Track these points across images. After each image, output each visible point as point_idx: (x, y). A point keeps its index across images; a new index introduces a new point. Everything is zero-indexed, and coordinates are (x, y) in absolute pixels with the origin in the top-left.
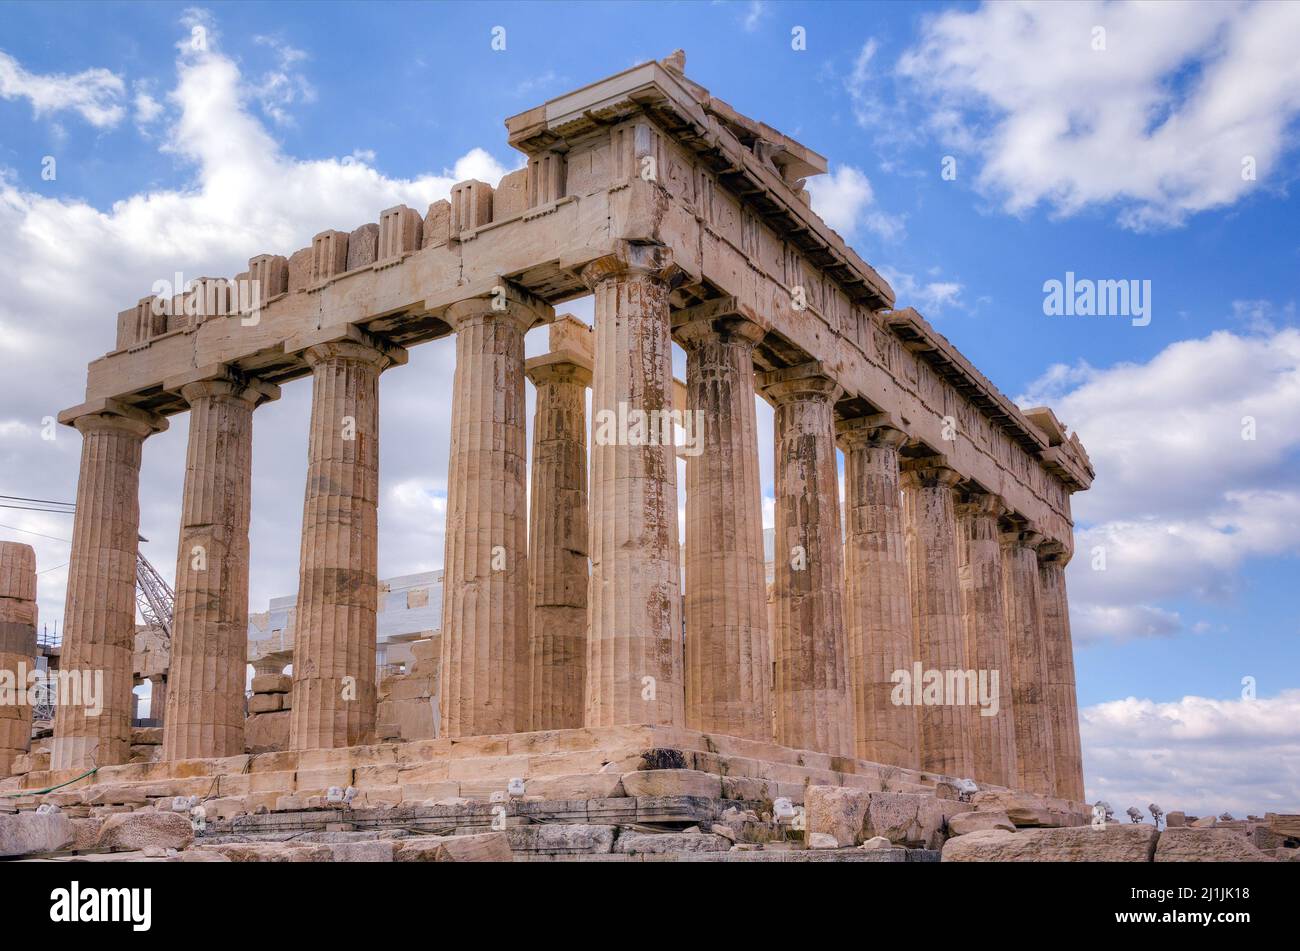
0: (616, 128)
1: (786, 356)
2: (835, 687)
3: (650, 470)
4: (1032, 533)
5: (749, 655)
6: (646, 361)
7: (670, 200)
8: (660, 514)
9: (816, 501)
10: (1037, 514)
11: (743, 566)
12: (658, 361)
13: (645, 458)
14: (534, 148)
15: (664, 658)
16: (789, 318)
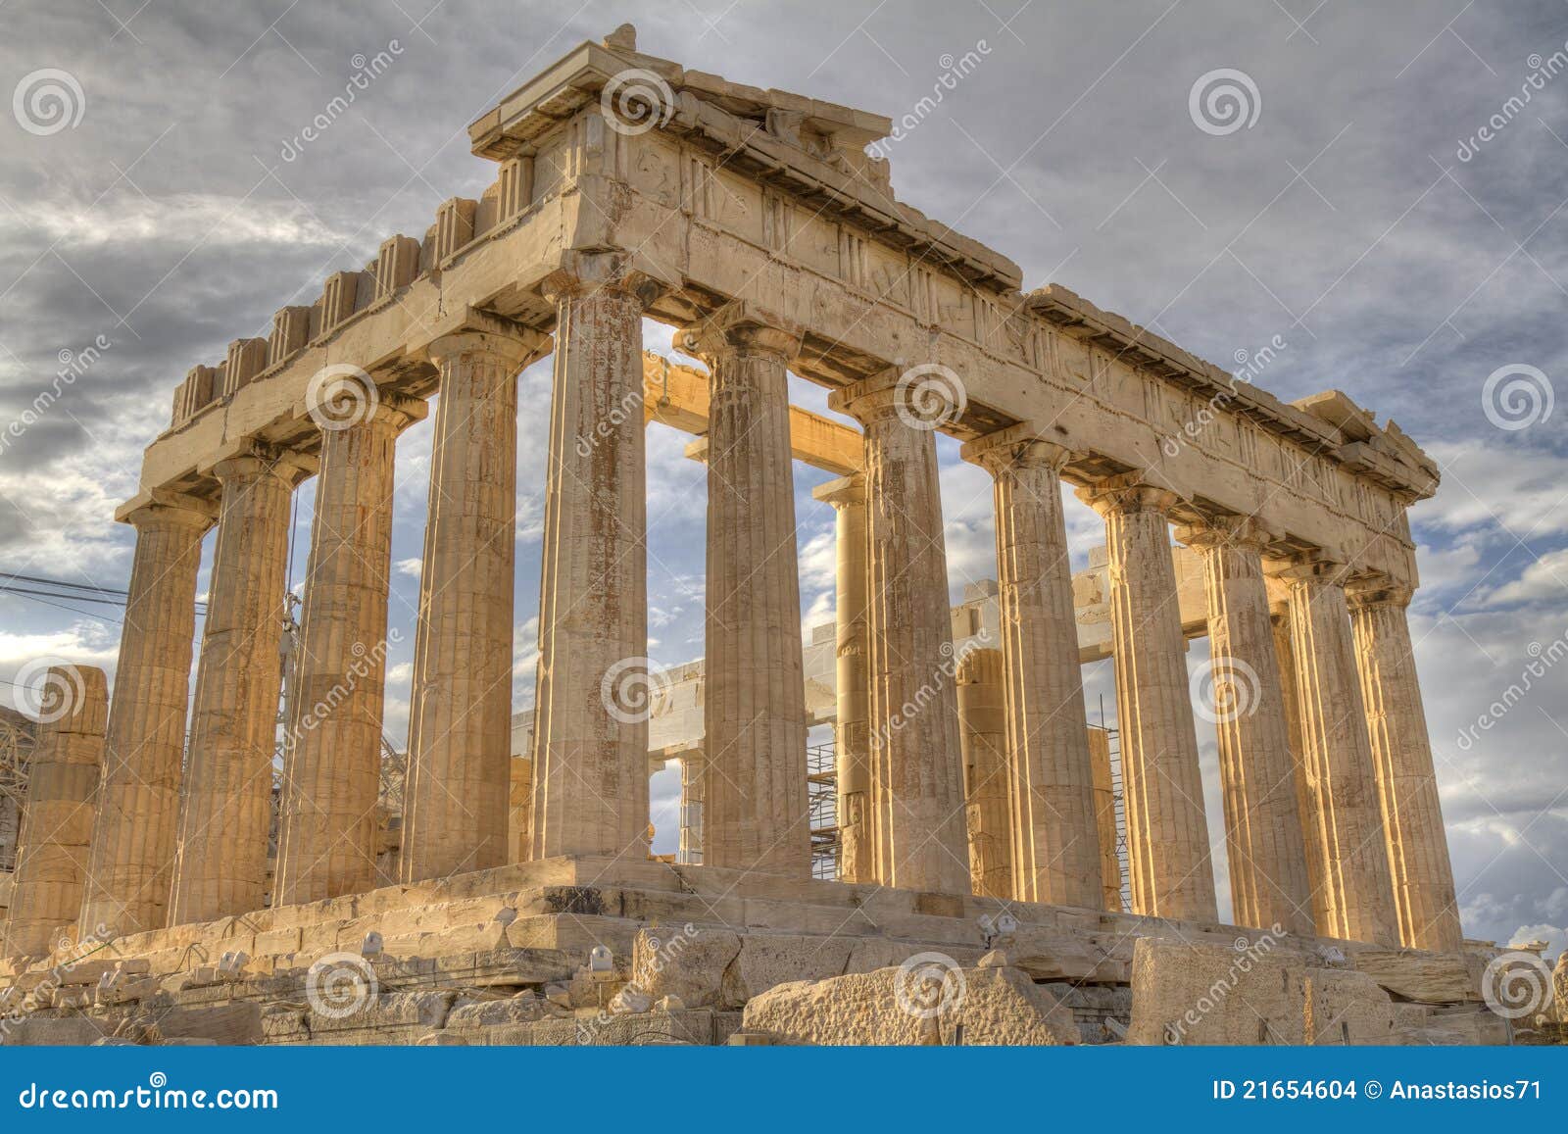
0: (571, 122)
1: (856, 364)
2: (933, 794)
3: (598, 526)
4: (1330, 564)
5: (768, 756)
6: (598, 392)
7: (635, 198)
8: (610, 581)
9: (905, 545)
10: (1340, 538)
11: (761, 638)
12: (614, 391)
13: (593, 512)
14: (502, 154)
15: (611, 766)
16: (844, 317)
